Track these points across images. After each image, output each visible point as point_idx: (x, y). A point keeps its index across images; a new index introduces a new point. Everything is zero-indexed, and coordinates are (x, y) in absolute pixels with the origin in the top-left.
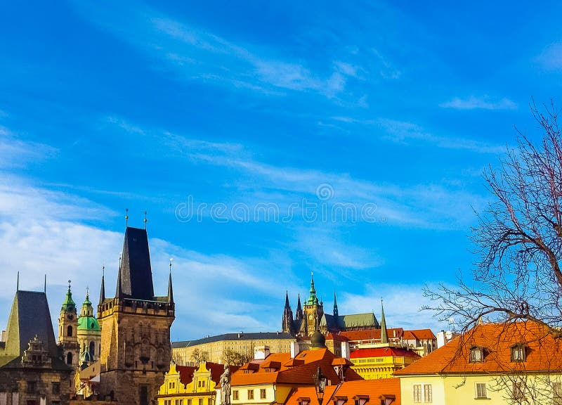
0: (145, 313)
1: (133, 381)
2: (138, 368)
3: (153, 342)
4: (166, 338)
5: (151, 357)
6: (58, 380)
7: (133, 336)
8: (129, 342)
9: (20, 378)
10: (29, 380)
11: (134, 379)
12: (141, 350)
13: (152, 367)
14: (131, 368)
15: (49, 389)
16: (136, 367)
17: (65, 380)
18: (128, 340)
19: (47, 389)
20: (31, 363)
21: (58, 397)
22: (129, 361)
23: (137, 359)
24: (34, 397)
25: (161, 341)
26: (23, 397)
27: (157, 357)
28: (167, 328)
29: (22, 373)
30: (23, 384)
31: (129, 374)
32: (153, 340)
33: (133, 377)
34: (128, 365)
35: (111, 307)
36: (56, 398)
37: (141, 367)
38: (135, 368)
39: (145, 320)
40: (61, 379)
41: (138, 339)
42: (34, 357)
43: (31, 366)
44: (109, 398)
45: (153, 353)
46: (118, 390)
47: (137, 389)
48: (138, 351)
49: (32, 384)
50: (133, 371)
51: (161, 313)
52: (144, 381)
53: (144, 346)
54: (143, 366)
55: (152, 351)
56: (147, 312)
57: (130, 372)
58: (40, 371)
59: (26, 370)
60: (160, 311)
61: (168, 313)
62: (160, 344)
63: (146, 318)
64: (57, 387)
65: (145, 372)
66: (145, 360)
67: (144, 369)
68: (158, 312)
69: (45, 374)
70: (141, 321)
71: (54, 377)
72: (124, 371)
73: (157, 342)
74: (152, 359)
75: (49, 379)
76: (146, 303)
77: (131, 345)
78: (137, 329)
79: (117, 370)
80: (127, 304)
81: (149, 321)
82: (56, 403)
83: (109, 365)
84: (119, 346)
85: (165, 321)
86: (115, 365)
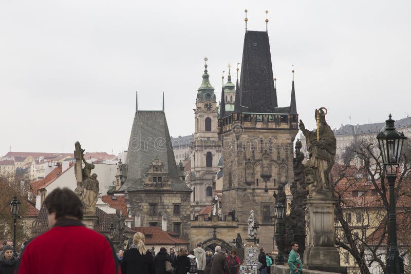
0: (265, 127)
1: (254, 201)
2: (259, 187)
3: (275, 158)
4: (289, 153)
5: (273, 174)
6: (178, 202)
7: (253, 152)
8: (249, 159)
9: (142, 201)
10: (151, 202)
11: (256, 198)
12: (262, 167)
13: (275, 185)
14: (252, 187)
15: (170, 210)
16: (258, 185)
17: (185, 201)
18: (248, 157)
19: (168, 210)
20: (152, 185)
21: (179, 219)
22: (249, 179)
23: (258, 176)
24: (156, 219)
25: (283, 156)
26: (146, 219)
27: (279, 174)
28: (289, 141)
29: (143, 195)
30: (145, 207)
31: (250, 193)
33: (254, 196)
34: (249, 184)
35: (230, 123)
36: (177, 219)
37: (262, 185)
38: (256, 187)
39: (266, 134)
40: (182, 200)
41: (258, 156)
42: (155, 179)
43: (152, 188)
44: (230, 218)
45: (275, 171)
46: (240, 210)
47: (258, 208)
48: (258, 169)
49: (153, 206)
50: (254, 189)
51: (284, 126)
52: (266, 200)
53: (265, 162)
54: (264, 184)
55: (273, 168)
56: (267, 126)
57: (251, 191)
58: (160, 193)
59: (147, 192)
60: (282, 124)
61: (291, 126)
62: (283, 160)
63: (267, 133)
64: (177, 208)
65: (266, 190)
66: (266, 178)
67: (266, 186)
68: (279, 125)
69: (165, 195)
70: (261, 136)
71: (174, 198)
72: (245, 190)
73: (279, 157)
74: (274, 175)
75: (169, 201)
76: (269, 115)
77: (250, 163)
78: (258, 146)
79: (238, 189)
80: (246, 118)
81: (270, 135)
82: (177, 225)
83: (230, 183)
84: (239, 164)
85: (288, 136)
86: (235, 184)
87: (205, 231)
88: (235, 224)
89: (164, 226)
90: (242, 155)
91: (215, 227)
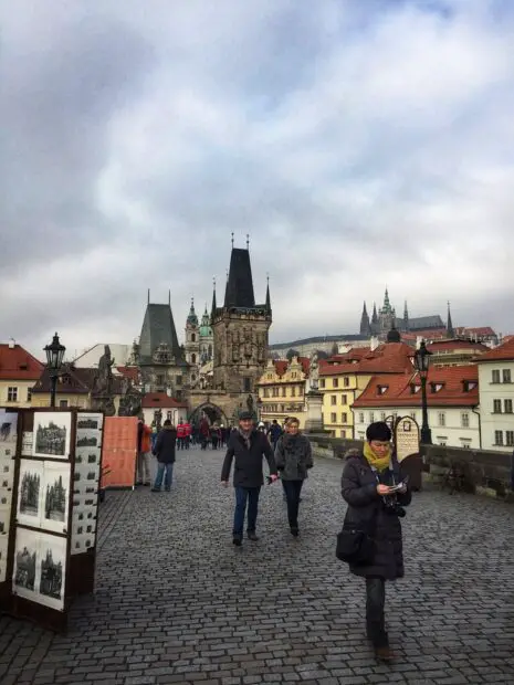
1: (238, 374)
2: (243, 364)
4: (265, 339)
5: (253, 354)
6: (180, 374)
7: (238, 337)
9: (151, 373)
10: (159, 374)
11: (240, 372)
12: (245, 349)
13: (254, 363)
14: (237, 364)
15: (174, 381)
16: (241, 362)
17: (186, 373)
18: (235, 341)
19: (172, 381)
20: (159, 360)
21: (180, 387)
22: (236, 358)
23: (242, 356)
24: (163, 387)
25: (261, 341)
26: (154, 387)
27: (258, 355)
28: (266, 330)
29: (152, 369)
30: (154, 378)
31: (236, 369)
32: (254, 341)
33: (238, 371)
34: (235, 361)
36: (178, 388)
37: (245, 362)
38: (240, 364)
40: (183, 373)
41: (242, 339)
42: (162, 356)
43: (160, 363)
45: (254, 351)
46: (227, 381)
47: (242, 380)
48: (242, 350)
49: (160, 377)
50: (239, 366)
51: (261, 318)
52: (248, 374)
53: (247, 345)
55: (253, 349)
56: (250, 318)
57: (236, 367)
58: (167, 367)
59: (156, 366)
60: (260, 316)
61: (267, 318)
62: (260, 344)
63: (248, 323)
64: (179, 379)
65: (248, 366)
66: (248, 356)
67: (248, 363)
68: (258, 317)
69: (170, 369)
70: (244, 325)
71: (177, 372)
72: (232, 365)
73: (257, 342)
74: (254, 356)
75: (174, 373)
76: (249, 310)
77: (237, 345)
78: (242, 332)
79: (226, 365)
80: (233, 311)
81: (251, 325)
82: (179, 392)
83: (220, 360)
84: (228, 346)
85: (264, 325)
86: (224, 361)
87: (200, 397)
88: (224, 392)
89: (169, 392)
90: (230, 340)
91: (209, 394)
